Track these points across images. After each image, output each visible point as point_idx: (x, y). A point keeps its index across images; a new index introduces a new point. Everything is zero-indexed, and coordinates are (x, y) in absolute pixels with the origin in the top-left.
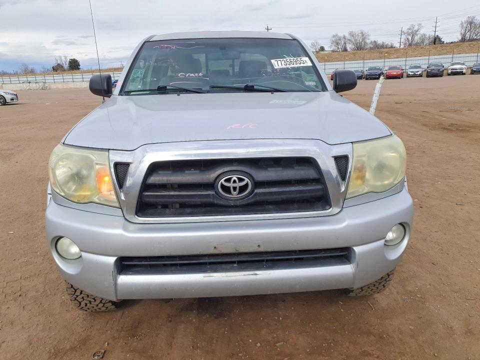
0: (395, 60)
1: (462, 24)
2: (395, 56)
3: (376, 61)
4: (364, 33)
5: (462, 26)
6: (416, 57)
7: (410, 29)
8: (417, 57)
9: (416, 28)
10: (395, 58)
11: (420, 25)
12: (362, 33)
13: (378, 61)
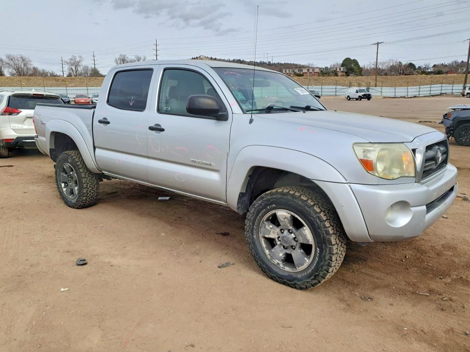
0: (73, 88)
1: (116, 60)
2: (73, 85)
3: (53, 88)
4: (24, 58)
5: (117, 62)
6: (92, 86)
7: (72, 60)
8: (94, 86)
9: (78, 59)
10: (73, 86)
11: (80, 57)
12: (22, 58)
13: (56, 88)
